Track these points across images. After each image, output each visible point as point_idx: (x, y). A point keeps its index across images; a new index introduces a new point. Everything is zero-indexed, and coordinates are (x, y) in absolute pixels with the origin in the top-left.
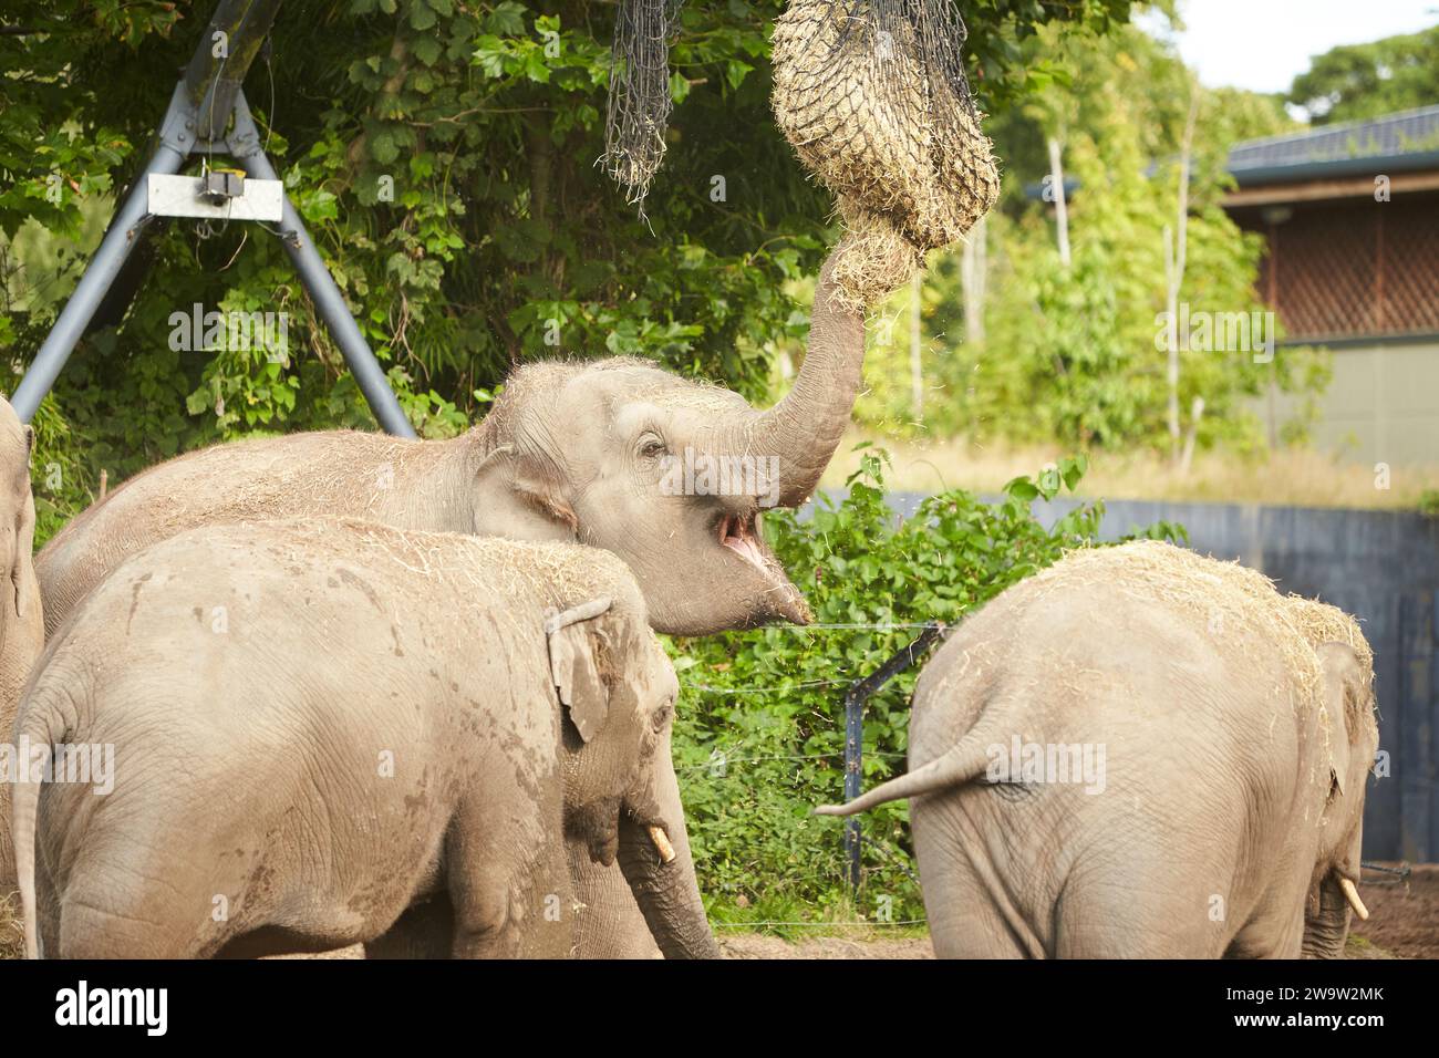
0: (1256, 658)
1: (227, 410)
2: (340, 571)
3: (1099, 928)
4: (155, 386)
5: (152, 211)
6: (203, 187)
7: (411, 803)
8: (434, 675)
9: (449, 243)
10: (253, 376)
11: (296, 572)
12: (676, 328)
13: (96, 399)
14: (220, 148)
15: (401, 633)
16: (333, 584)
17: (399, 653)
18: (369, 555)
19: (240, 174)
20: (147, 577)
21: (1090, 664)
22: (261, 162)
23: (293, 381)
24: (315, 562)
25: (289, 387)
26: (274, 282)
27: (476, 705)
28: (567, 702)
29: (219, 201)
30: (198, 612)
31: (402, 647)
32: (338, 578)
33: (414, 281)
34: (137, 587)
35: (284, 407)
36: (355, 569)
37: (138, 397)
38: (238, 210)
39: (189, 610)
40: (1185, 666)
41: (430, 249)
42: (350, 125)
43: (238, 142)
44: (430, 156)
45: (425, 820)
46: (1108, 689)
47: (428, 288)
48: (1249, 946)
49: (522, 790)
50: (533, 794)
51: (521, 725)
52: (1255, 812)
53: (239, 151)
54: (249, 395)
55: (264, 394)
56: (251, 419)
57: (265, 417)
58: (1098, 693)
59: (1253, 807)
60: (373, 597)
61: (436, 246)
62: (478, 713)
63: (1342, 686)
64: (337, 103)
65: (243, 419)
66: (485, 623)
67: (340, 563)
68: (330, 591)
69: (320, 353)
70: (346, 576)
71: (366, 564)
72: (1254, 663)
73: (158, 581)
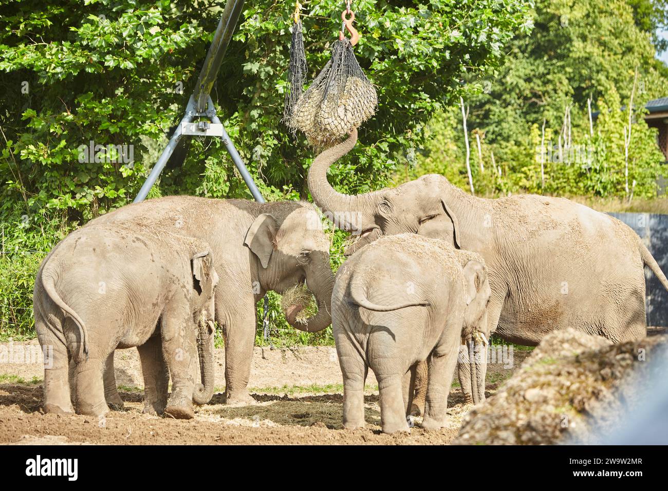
0: (432, 267)
1: (208, 192)
2: (136, 238)
3: (379, 346)
4: (191, 185)
5: (183, 133)
6: (198, 126)
7: (154, 305)
8: (162, 267)
9: (273, 142)
10: (216, 183)
11: (123, 238)
12: (349, 166)
13: (174, 189)
14: (204, 115)
15: (154, 255)
16: (134, 242)
17: (153, 261)
18: (144, 233)
19: (209, 122)
20: (80, 238)
21: (379, 269)
22: (216, 119)
23: (228, 184)
24: (129, 235)
25: (226, 186)
26: (222, 154)
27: (174, 276)
28: (194, 274)
29: (203, 130)
30: (94, 250)
31: (154, 259)
32: (135, 240)
33: (263, 153)
34: (76, 241)
35: (225, 192)
36: (140, 237)
37: (187, 188)
38: (209, 133)
39: (92, 249)
40: (408, 270)
41: (267, 144)
42: (246, 107)
43: (209, 112)
44: (268, 116)
45: (157, 310)
46: (384, 276)
47: (268, 156)
48: (441, 352)
49: (185, 299)
50: (188, 301)
51: (186, 282)
52: (431, 313)
53: (209, 115)
54: (214, 188)
55: (219, 188)
56: (215, 195)
57: (219, 194)
58: (381, 277)
59: (431, 311)
60: (145, 244)
61: (268, 143)
62: (175, 278)
63: (475, 274)
64: (241, 101)
65: (213, 195)
66: (176, 254)
67: (135, 235)
68: (133, 243)
69: (236, 175)
70: (138, 239)
71: (143, 235)
72: (431, 268)
73: (83, 239)
